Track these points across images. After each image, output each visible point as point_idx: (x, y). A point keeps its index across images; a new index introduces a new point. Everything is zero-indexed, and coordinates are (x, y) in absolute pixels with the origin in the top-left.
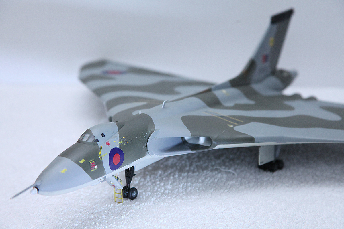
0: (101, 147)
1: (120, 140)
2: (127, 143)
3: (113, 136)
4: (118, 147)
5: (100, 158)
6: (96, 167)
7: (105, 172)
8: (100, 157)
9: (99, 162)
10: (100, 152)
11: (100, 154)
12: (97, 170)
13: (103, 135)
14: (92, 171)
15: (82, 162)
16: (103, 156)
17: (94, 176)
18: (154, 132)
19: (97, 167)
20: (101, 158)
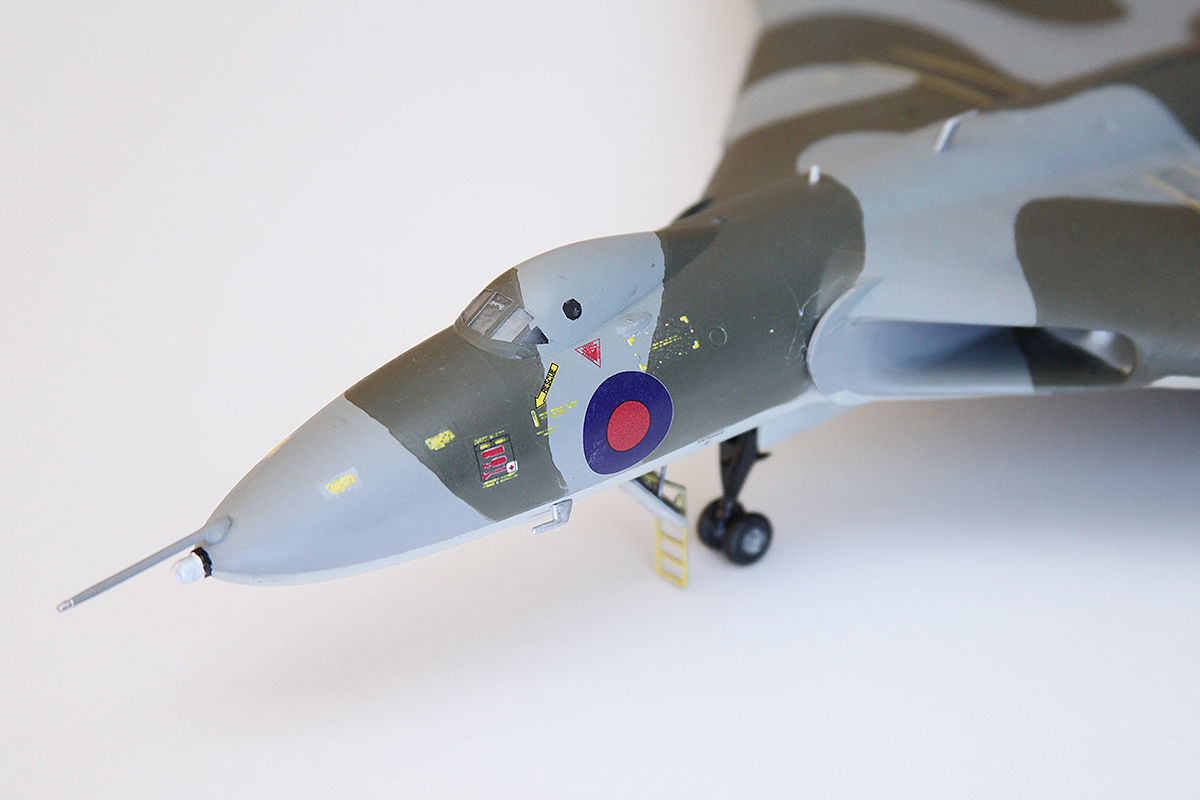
0: (554, 368)
1: (659, 335)
2: (696, 345)
3: (630, 312)
4: (643, 369)
5: (537, 425)
6: (512, 467)
7: (564, 484)
8: (539, 418)
9: (529, 443)
10: (543, 394)
11: (539, 402)
12: (513, 479)
13: (572, 309)
14: (488, 484)
15: (437, 442)
16: (552, 413)
17: (498, 505)
18: (852, 291)
19: (516, 468)
20: (544, 424)
